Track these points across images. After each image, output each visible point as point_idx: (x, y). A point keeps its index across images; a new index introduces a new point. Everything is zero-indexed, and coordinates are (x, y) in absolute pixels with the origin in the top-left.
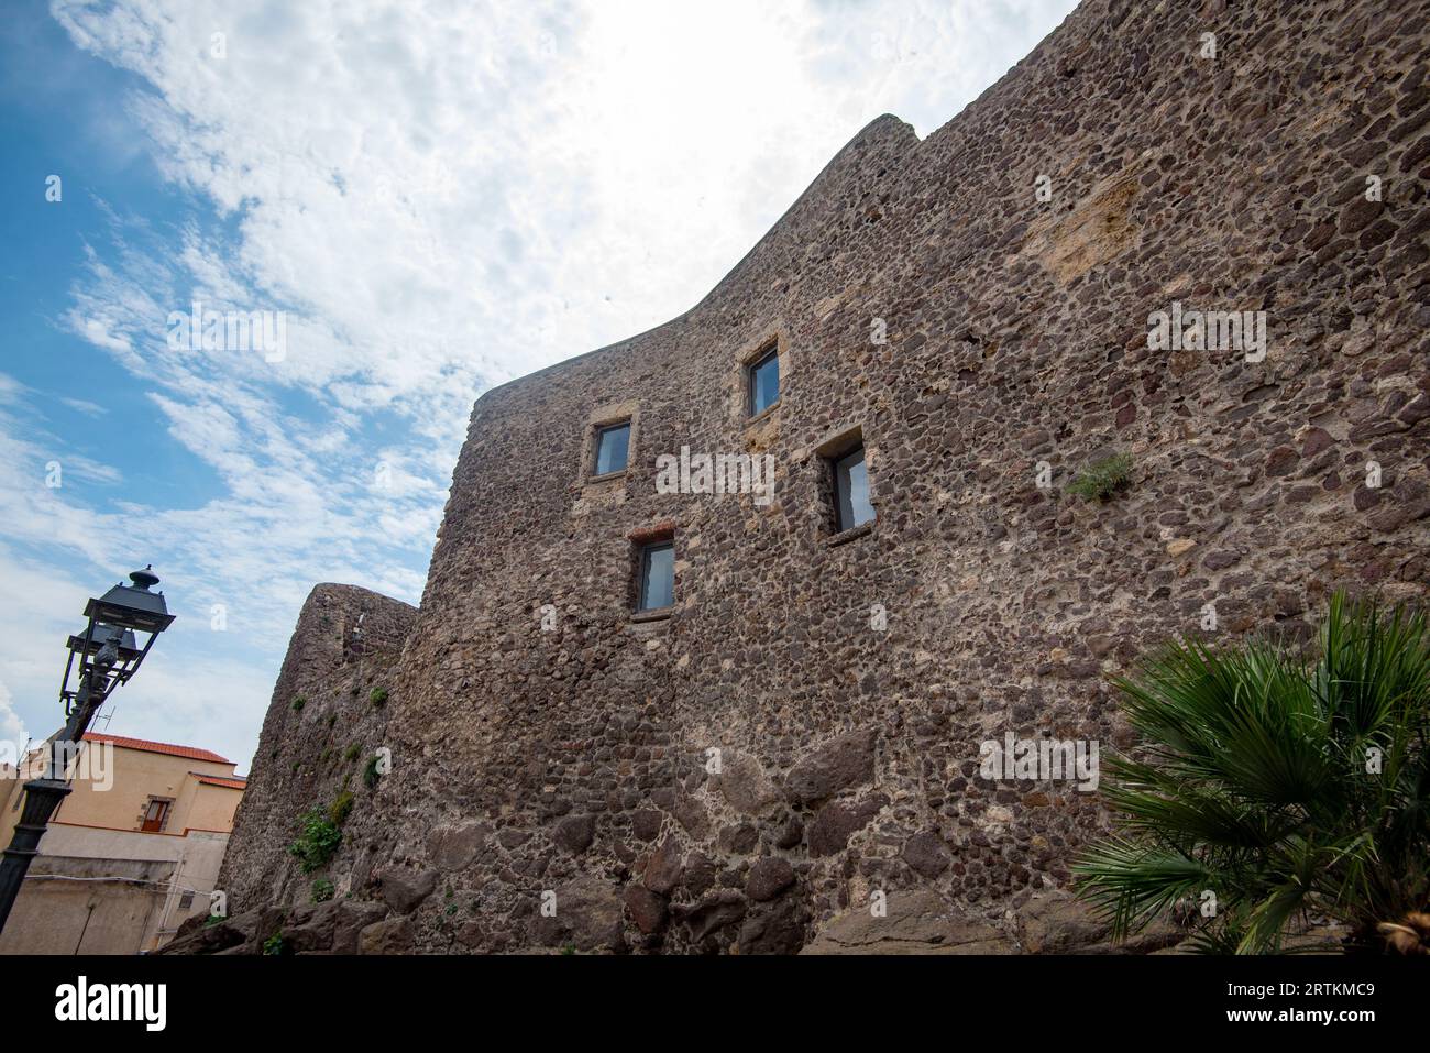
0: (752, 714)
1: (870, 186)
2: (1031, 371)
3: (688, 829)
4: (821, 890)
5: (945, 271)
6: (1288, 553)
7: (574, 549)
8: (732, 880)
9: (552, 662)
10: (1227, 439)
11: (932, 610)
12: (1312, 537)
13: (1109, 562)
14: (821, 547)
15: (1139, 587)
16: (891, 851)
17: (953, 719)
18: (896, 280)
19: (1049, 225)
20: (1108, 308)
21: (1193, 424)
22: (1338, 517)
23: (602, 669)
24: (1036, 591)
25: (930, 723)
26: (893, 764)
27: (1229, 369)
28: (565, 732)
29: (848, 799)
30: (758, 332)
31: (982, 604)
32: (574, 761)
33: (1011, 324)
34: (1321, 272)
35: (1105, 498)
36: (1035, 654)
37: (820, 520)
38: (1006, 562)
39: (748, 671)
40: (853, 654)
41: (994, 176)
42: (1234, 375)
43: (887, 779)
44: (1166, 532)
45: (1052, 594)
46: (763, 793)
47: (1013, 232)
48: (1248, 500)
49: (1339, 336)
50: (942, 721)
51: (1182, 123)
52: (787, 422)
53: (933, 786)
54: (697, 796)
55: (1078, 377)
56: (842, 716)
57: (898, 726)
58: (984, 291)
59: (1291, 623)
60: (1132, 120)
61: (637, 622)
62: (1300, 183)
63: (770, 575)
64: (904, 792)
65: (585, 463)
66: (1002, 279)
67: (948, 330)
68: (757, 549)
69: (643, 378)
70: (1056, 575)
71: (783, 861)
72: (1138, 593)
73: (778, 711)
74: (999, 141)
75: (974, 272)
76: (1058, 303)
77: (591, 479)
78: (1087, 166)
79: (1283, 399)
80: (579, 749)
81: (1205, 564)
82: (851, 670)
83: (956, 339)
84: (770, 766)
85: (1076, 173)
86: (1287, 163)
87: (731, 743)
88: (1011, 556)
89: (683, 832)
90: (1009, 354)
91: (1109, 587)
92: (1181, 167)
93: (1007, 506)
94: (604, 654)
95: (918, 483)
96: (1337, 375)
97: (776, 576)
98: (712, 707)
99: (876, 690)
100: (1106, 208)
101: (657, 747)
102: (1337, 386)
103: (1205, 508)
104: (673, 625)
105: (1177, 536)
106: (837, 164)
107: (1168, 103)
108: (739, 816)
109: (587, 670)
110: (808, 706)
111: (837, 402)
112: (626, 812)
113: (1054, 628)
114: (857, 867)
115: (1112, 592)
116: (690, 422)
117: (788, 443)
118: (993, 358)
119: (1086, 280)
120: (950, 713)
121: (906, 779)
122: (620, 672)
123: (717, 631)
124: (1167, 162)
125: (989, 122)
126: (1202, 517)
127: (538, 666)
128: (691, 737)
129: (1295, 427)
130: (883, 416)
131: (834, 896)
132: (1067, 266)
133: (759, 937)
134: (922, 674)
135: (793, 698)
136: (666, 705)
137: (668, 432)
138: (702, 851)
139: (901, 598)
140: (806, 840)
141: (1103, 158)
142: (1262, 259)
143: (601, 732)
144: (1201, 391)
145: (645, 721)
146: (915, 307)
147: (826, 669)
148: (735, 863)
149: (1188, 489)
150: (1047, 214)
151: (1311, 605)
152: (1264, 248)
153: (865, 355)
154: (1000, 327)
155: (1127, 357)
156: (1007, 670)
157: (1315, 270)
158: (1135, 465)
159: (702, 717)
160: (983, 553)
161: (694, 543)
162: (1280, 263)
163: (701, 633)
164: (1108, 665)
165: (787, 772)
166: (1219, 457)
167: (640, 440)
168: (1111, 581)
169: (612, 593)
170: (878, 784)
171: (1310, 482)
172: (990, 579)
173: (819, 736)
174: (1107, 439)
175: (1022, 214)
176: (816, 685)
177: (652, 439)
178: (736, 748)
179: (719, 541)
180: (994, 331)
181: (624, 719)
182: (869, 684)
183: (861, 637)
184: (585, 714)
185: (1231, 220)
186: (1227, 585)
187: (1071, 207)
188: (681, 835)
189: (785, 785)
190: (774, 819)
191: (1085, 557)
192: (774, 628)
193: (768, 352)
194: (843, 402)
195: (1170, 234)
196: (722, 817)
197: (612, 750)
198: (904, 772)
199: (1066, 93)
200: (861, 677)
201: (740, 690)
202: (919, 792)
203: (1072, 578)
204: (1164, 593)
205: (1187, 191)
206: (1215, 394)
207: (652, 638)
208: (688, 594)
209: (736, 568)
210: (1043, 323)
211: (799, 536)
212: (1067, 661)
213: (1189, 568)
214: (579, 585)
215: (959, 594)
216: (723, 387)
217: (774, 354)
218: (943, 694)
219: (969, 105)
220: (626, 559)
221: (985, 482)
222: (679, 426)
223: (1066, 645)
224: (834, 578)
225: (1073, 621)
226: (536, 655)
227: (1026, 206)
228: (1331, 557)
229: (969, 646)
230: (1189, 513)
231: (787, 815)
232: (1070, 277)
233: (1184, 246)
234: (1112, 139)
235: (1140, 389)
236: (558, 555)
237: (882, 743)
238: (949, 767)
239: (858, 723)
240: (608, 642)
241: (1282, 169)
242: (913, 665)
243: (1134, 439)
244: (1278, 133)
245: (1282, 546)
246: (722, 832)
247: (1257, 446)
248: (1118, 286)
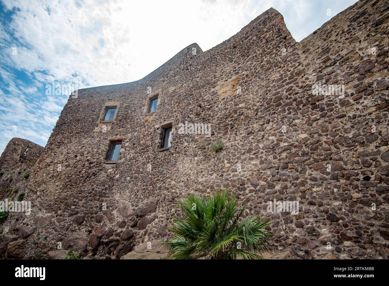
0: (132, 192)
1: (188, 61)
2: (210, 118)
3: (109, 221)
4: (138, 238)
5: (199, 88)
6: (246, 171)
7: (93, 141)
8: (118, 235)
9: (80, 172)
10: (242, 143)
11: (177, 172)
12: (250, 168)
13: (214, 166)
14: (157, 151)
15: (218, 173)
16: (155, 230)
17: (176, 199)
18: (188, 87)
19: (221, 83)
20: (228, 107)
21: (237, 138)
22: (255, 165)
23: (94, 176)
24: (199, 171)
25: (171, 199)
26: (161, 208)
27: (246, 127)
28: (81, 192)
29: (149, 216)
30: (154, 91)
31: (188, 172)
32: (82, 200)
33: (209, 105)
34: (267, 110)
35: (217, 151)
36: (195, 185)
37: (158, 144)
38: (195, 162)
39: (133, 181)
40: (158, 180)
41: (214, 68)
42: (247, 129)
43: (159, 212)
44: (226, 162)
45: (202, 172)
46: (129, 213)
47: (215, 83)
48: (242, 158)
49: (266, 125)
50: (173, 199)
51: (252, 68)
52: (156, 117)
53: (168, 215)
54: (113, 212)
55: (219, 121)
56: (152, 195)
57: (164, 199)
58: (205, 95)
59: (242, 186)
60: (243, 63)
61: (107, 164)
62: (268, 89)
63: (144, 156)
64: (162, 216)
65: (101, 117)
66: (209, 94)
67: (196, 103)
68: (142, 149)
69: (122, 96)
70: (203, 168)
71: (131, 231)
72: (218, 175)
73: (138, 192)
74: (217, 59)
75: (205, 90)
76: (219, 103)
77: (102, 122)
78: (232, 72)
79: (254, 136)
80: (84, 197)
81: (231, 170)
82: (157, 184)
83: (197, 106)
84: (133, 206)
85: (230, 72)
86: (267, 83)
87: (125, 199)
88: (196, 161)
89: (108, 221)
90: (207, 112)
91: (213, 172)
92: (249, 78)
93: (198, 149)
94: (96, 171)
95: (181, 140)
96: (264, 134)
97: (145, 157)
98: (122, 190)
99: (161, 190)
100: (233, 83)
101: (106, 198)
102: (263, 136)
103: (234, 158)
104: (117, 166)
105: (228, 163)
106: (182, 52)
107: (250, 62)
108: (123, 218)
109: (90, 175)
110: (145, 192)
111: (169, 115)
112: (94, 215)
113: (200, 180)
114: (147, 233)
115: (213, 173)
116: (133, 111)
117: (155, 123)
118: (203, 112)
119: (225, 99)
120: (175, 197)
121: (163, 212)
122: (99, 177)
123: (127, 169)
124: (247, 75)
125: (216, 53)
126: (233, 160)
127: (76, 173)
128: (115, 197)
129: (254, 143)
130: (178, 121)
131: (141, 240)
132: (223, 94)
133: (122, 249)
134: (172, 187)
135: (142, 189)
136: (110, 188)
137: (126, 113)
138: (111, 227)
139: (172, 167)
140: (138, 226)
141: (235, 71)
142: (258, 104)
143: (91, 193)
144: (240, 131)
145: (104, 191)
146: (191, 95)
147: (151, 183)
148: (119, 230)
149: (232, 153)
150: (222, 81)
151: (247, 183)
152: (258, 102)
153: (177, 104)
154: (206, 105)
155: (229, 119)
156: (189, 188)
157: (266, 109)
158: (225, 145)
159: (119, 192)
160: (191, 159)
161: (127, 144)
162: (261, 106)
163: (123, 169)
164: (208, 190)
165: (136, 208)
166: (240, 147)
167: (118, 113)
168: (213, 171)
169: (101, 155)
170: (156, 213)
171: (253, 156)
172: (191, 166)
173: (146, 199)
174: (221, 138)
175: (217, 79)
176: (148, 187)
177: (121, 114)
178: (126, 201)
179: (133, 145)
180: (205, 106)
181: (98, 190)
182: (160, 188)
183: (161, 176)
184: (87, 187)
185: (255, 93)
186: (234, 176)
187: (227, 80)
188: (107, 222)
189: (135, 211)
190: (131, 220)
191: (210, 164)
192: (142, 171)
193: (155, 97)
194: (170, 115)
195: (243, 93)
196: (118, 218)
197: (93, 198)
198: (163, 211)
199: (233, 52)
200: (159, 186)
201: (130, 185)
202: (165, 216)
203: (206, 169)
204: (222, 176)
205: (249, 84)
206: (242, 132)
207: (110, 169)
208: (122, 158)
209: (136, 153)
210: (215, 107)
211: (153, 147)
212: (201, 188)
213: (228, 171)
214: (92, 151)
215: (184, 168)
216: (143, 104)
217: (157, 98)
218: (175, 192)
219: (213, 47)
220: (107, 146)
221: (195, 142)
222: (129, 112)
223: (201, 184)
224: (158, 160)
225: (204, 179)
226: (76, 169)
227: (218, 77)
228: (253, 173)
229: (183, 181)
230: (231, 158)
231: (135, 219)
232: (223, 97)
233: (245, 96)
234: (238, 66)
235: (229, 127)
236: (88, 142)
237: (160, 203)
238: (172, 210)
239: (155, 197)
240: (98, 168)
241: (266, 85)
242: (171, 184)
243: (226, 139)
244: (267, 76)
245: (245, 169)
246: (117, 222)
247: (247, 146)
248: (231, 102)
